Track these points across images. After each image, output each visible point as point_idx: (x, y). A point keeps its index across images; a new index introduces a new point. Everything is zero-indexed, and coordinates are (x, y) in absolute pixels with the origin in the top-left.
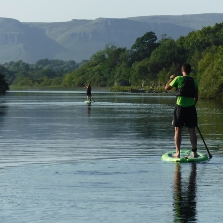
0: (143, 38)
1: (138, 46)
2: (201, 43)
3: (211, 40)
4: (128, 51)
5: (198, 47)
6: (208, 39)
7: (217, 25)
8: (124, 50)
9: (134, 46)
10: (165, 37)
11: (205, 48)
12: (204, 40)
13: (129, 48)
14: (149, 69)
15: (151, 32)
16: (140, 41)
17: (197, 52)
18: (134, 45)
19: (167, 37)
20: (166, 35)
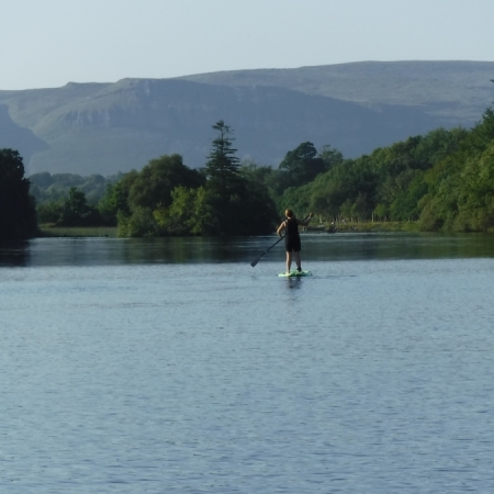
0: (297, 151)
1: (289, 164)
2: (393, 166)
3: (405, 162)
4: (276, 171)
5: (390, 171)
6: (402, 160)
7: (411, 139)
8: (268, 170)
9: (284, 164)
10: (327, 149)
11: (398, 173)
12: (396, 161)
13: (276, 167)
14: (328, 201)
15: (308, 143)
16: (292, 157)
17: (389, 178)
18: (284, 162)
19: (331, 149)
20: (329, 146)
